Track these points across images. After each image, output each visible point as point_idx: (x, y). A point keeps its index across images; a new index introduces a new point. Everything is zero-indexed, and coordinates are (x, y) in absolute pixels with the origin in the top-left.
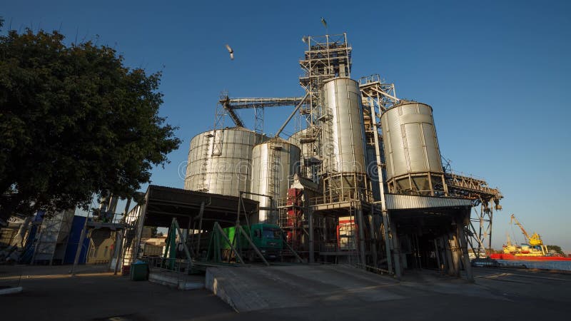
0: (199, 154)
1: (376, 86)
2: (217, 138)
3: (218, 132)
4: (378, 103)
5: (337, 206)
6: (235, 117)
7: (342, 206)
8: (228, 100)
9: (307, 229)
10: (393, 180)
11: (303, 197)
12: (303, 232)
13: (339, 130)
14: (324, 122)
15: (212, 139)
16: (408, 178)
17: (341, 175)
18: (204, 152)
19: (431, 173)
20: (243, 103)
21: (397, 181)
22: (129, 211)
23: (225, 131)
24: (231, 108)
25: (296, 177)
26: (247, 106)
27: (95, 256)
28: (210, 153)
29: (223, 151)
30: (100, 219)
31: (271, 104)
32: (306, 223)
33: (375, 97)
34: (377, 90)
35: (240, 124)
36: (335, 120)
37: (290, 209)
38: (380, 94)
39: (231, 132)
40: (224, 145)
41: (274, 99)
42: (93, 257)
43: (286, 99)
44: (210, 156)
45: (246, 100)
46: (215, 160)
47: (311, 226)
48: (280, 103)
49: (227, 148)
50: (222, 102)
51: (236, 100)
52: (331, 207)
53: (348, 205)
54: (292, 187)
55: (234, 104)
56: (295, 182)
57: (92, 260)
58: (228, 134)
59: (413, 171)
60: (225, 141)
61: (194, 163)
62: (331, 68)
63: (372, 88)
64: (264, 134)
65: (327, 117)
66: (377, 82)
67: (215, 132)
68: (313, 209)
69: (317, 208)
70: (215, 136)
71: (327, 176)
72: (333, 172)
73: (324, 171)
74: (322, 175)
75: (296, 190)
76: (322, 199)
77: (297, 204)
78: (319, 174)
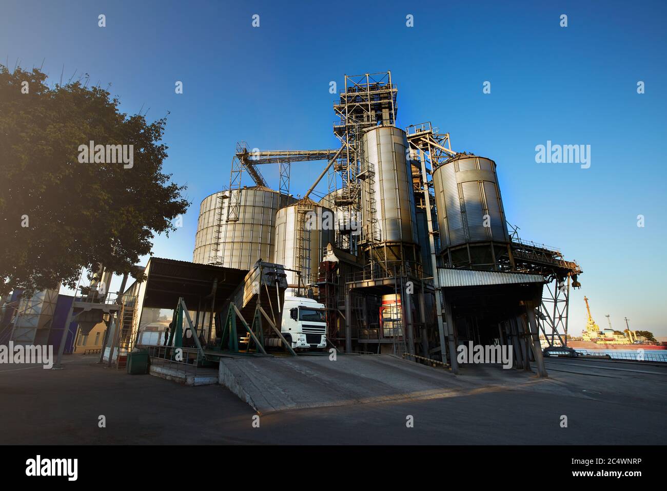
0: (211, 219)
1: (427, 136)
2: (234, 200)
3: (235, 192)
6: (254, 174)
8: (246, 153)
10: (448, 251)
11: (338, 272)
12: (338, 315)
13: (382, 190)
14: (364, 180)
15: (226, 201)
16: (466, 248)
18: (217, 217)
19: (494, 242)
20: (265, 157)
21: (452, 252)
22: (125, 289)
23: (244, 192)
24: (250, 164)
25: (329, 247)
26: (270, 161)
27: (84, 344)
28: (224, 218)
29: (241, 216)
31: (299, 157)
32: (342, 304)
33: (426, 150)
34: (428, 141)
35: (260, 182)
36: (377, 178)
37: (323, 286)
38: (432, 146)
39: (251, 192)
40: (242, 209)
41: (302, 152)
42: (82, 345)
43: (317, 152)
44: (224, 222)
45: (269, 153)
46: (230, 227)
47: (347, 307)
48: (310, 157)
49: (245, 212)
50: (239, 156)
52: (372, 284)
54: (325, 259)
55: (254, 158)
56: (328, 253)
57: (79, 349)
58: (246, 195)
59: (473, 240)
60: (243, 204)
61: (205, 230)
62: (372, 113)
63: (422, 139)
64: (290, 195)
65: (367, 174)
66: (428, 131)
67: (231, 192)
68: (351, 287)
69: (354, 286)
70: (230, 198)
71: (367, 246)
72: (374, 241)
73: (363, 240)
74: (361, 245)
75: (330, 263)
76: (361, 274)
77: (331, 280)
78: (359, 243)
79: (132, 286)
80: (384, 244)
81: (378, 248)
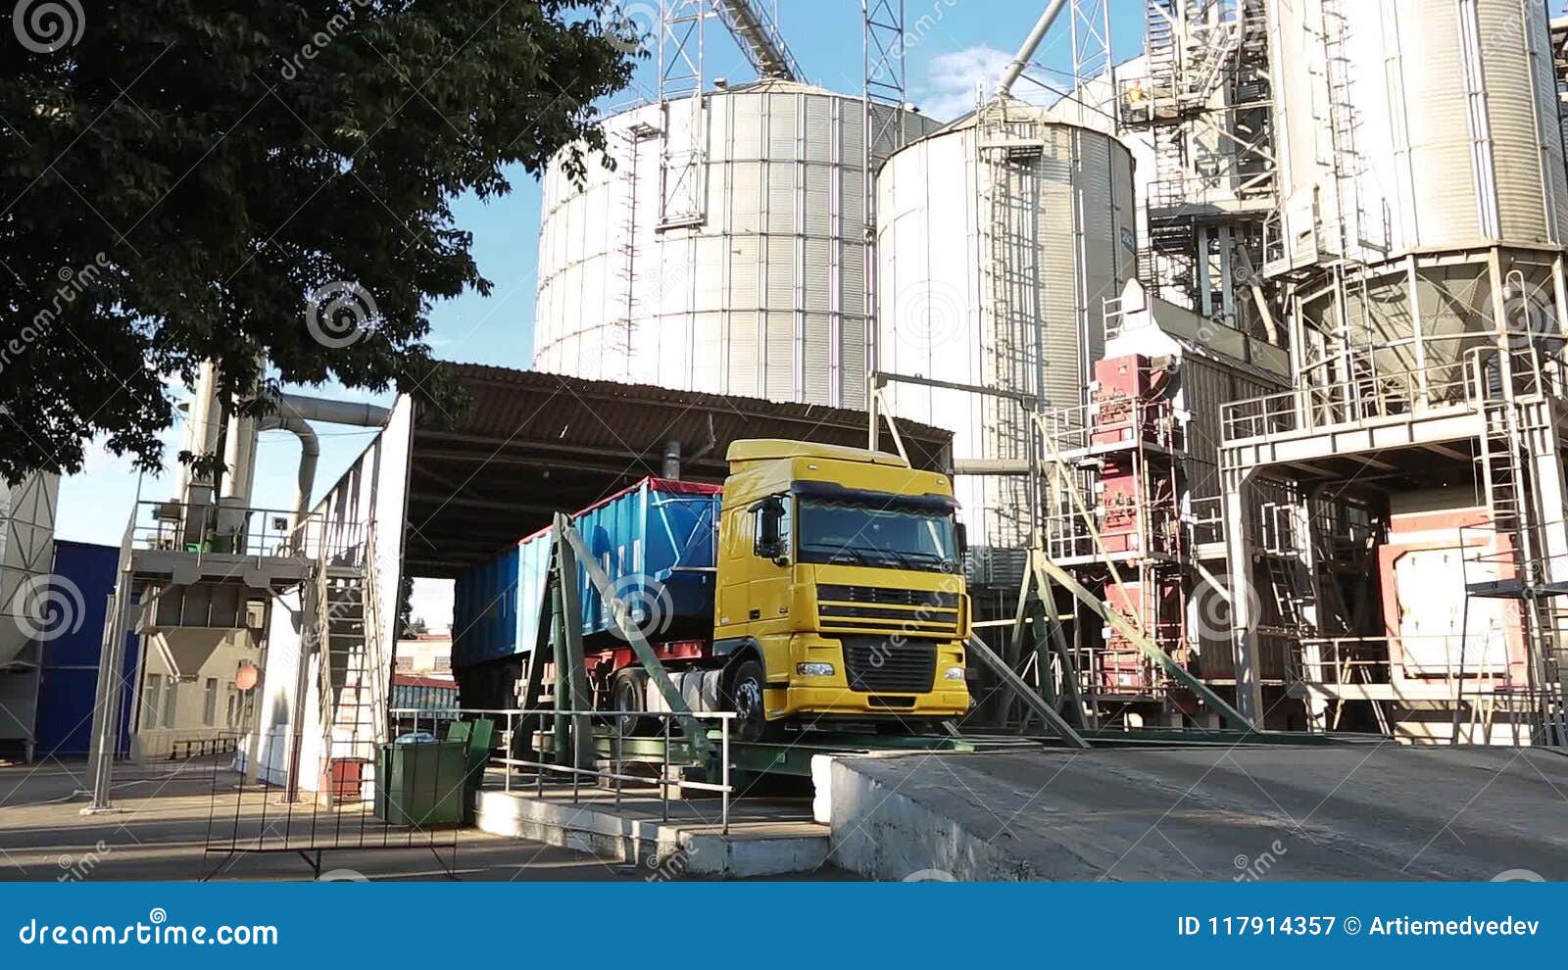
2: (680, 141)
3: (681, 109)
5: (1392, 438)
7: (1425, 435)
9: (1219, 567)
11: (1178, 401)
15: (651, 148)
17: (1408, 265)
18: (620, 214)
23: (718, 102)
25: (1132, 295)
27: (168, 721)
28: (649, 219)
29: (715, 203)
30: (191, 537)
32: (1205, 535)
35: (776, 65)
37: (1120, 462)
39: (747, 103)
40: (717, 172)
42: (159, 727)
44: (646, 236)
46: (675, 250)
47: (1234, 548)
49: (729, 187)
52: (1353, 444)
53: (1473, 426)
54: (1113, 349)
56: (1128, 321)
57: (152, 738)
58: (731, 119)
60: (717, 154)
61: (574, 273)
64: (909, 107)
67: (665, 108)
68: (1248, 458)
69: (1266, 459)
70: (665, 135)
71: (1316, 276)
72: (1355, 253)
73: (1298, 254)
74: (1284, 278)
75: (1143, 361)
76: (1291, 400)
77: (1149, 435)
78: (1270, 270)
79: (341, 485)
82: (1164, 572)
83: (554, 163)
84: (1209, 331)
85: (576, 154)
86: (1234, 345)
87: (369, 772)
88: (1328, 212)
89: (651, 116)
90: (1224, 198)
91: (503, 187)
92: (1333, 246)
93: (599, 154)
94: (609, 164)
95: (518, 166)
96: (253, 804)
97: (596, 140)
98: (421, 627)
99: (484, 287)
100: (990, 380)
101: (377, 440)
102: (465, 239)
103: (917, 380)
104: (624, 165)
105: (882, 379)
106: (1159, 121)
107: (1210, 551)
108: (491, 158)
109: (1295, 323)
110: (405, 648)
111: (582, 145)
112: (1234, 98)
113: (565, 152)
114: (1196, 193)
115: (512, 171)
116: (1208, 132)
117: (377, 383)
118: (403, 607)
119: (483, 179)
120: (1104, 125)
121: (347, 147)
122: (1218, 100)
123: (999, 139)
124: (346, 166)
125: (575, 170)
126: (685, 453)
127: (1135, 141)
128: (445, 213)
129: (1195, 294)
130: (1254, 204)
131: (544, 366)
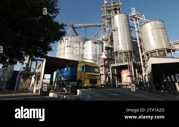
0: (62, 46)
1: (137, 15)
2: (69, 40)
3: (69, 37)
4: (138, 22)
5: (122, 64)
6: (75, 32)
7: (124, 64)
8: (73, 25)
9: (109, 74)
10: (149, 52)
11: (107, 61)
12: (108, 76)
13: (121, 34)
14: (115, 31)
15: (67, 40)
16: (156, 51)
18: (64, 45)
19: (166, 49)
20: (79, 26)
21: (151, 53)
22: (37, 67)
24: (74, 28)
25: (103, 53)
26: (80, 28)
28: (66, 46)
29: (72, 45)
30: (26, 70)
31: (89, 26)
32: (109, 72)
33: (137, 20)
34: (137, 17)
35: (77, 35)
36: (119, 30)
37: (102, 66)
38: (138, 18)
39: (75, 37)
40: (72, 43)
41: (91, 24)
42: (21, 87)
43: (95, 24)
44: (66, 47)
45: (80, 25)
46: (68, 48)
47: (111, 73)
48: (93, 26)
50: (71, 26)
51: (76, 25)
52: (119, 65)
53: (127, 64)
54: (102, 57)
55: (75, 27)
56: (103, 55)
58: (73, 38)
59: (158, 48)
60: (72, 41)
61: (60, 50)
62: (114, 12)
63: (135, 16)
64: (87, 38)
65: (116, 29)
66: (137, 14)
68: (112, 66)
69: (113, 66)
71: (116, 52)
72: (119, 51)
73: (115, 50)
74: (114, 52)
75: (104, 58)
76: (115, 62)
77: (104, 64)
78: (113, 52)
79: (39, 66)
80: (123, 52)
81: (121, 53)
82: (106, 74)
83: (59, 41)
84: (109, 56)
85: (61, 41)
86: (111, 57)
87: (39, 91)
88: (117, 48)
89: (67, 38)
90: (110, 46)
91: (55, 43)
92: (118, 50)
93: (62, 41)
94: (63, 41)
95: (56, 41)
96: (29, 94)
97: (62, 40)
98: (45, 78)
99: (53, 51)
100: (92, 59)
101: (43, 63)
102: (51, 47)
103: (87, 59)
104: (65, 42)
105: (84, 59)
106: (105, 40)
107: (109, 73)
108: (54, 41)
109: (115, 56)
110: (43, 80)
111: (61, 40)
112: (111, 39)
113: (60, 40)
114: (108, 46)
115: (56, 42)
116: (109, 41)
117: (43, 58)
118: (44, 76)
119: (53, 42)
120: (101, 40)
121: (42, 39)
122: (110, 39)
123: (94, 41)
124: (42, 41)
125: (61, 42)
126: (68, 64)
127: (104, 42)
128: (50, 45)
129: (108, 53)
130: (112, 47)
131: (57, 57)
